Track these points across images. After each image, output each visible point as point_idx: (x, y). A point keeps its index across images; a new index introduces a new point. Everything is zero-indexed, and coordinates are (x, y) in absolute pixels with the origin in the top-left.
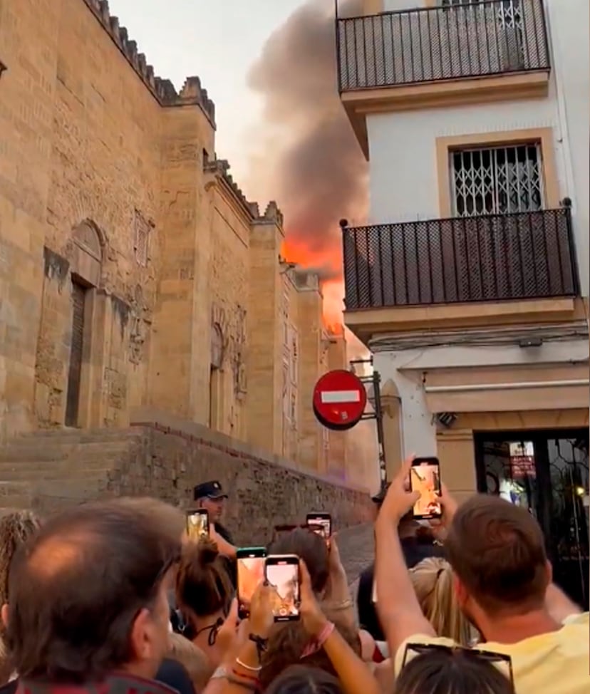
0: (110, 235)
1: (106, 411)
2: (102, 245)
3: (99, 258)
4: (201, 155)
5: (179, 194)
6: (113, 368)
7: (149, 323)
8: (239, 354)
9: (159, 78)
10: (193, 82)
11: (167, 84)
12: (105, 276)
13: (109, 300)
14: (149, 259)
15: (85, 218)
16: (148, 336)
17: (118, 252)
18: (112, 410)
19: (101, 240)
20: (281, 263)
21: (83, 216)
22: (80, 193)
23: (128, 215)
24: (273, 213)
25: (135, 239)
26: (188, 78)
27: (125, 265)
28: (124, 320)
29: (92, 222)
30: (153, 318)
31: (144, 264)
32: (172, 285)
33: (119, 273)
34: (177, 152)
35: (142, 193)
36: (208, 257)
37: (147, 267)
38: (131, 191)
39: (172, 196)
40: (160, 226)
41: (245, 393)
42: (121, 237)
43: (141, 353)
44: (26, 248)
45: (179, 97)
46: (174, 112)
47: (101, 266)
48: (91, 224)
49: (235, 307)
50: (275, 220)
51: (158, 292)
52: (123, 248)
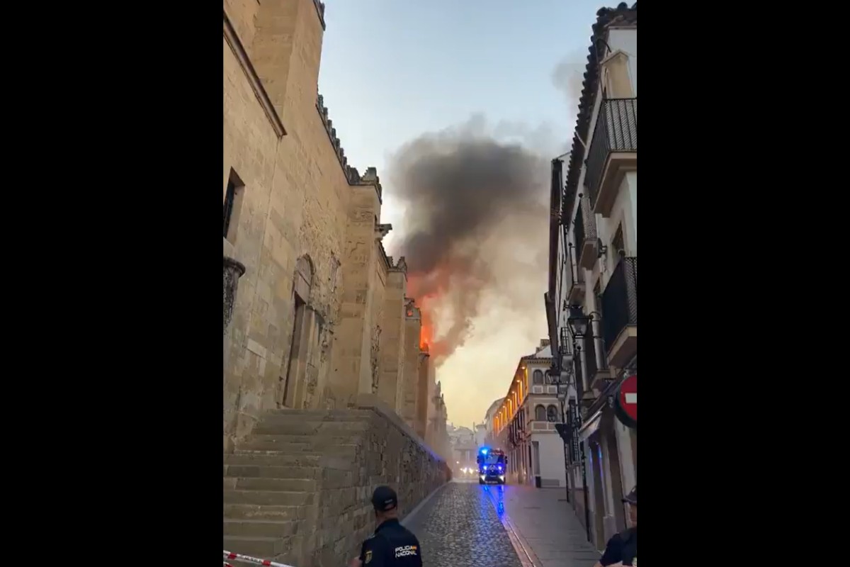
0: (317, 267)
1: (306, 397)
2: (312, 274)
3: (309, 282)
4: (374, 219)
5: (359, 245)
6: (312, 364)
7: (332, 333)
8: (376, 360)
9: (349, 166)
10: (372, 171)
11: (354, 171)
12: (312, 296)
13: (313, 314)
14: (336, 287)
15: (305, 253)
16: (331, 342)
17: (320, 280)
18: (309, 395)
19: (312, 270)
20: (405, 298)
21: (304, 252)
22: (304, 235)
23: (328, 255)
24: (402, 264)
25: (330, 273)
26: (369, 168)
27: (323, 290)
28: (320, 329)
29: (309, 256)
30: (335, 329)
32: (350, 307)
33: (320, 295)
34: (358, 216)
35: (336, 241)
37: (334, 292)
38: (330, 239)
39: (353, 245)
40: (343, 265)
41: (377, 388)
42: (323, 269)
43: (325, 354)
44: (285, 267)
45: (362, 179)
46: (357, 189)
47: (310, 289)
48: (308, 258)
49: (376, 327)
50: (403, 270)
51: (339, 310)
52: (323, 278)
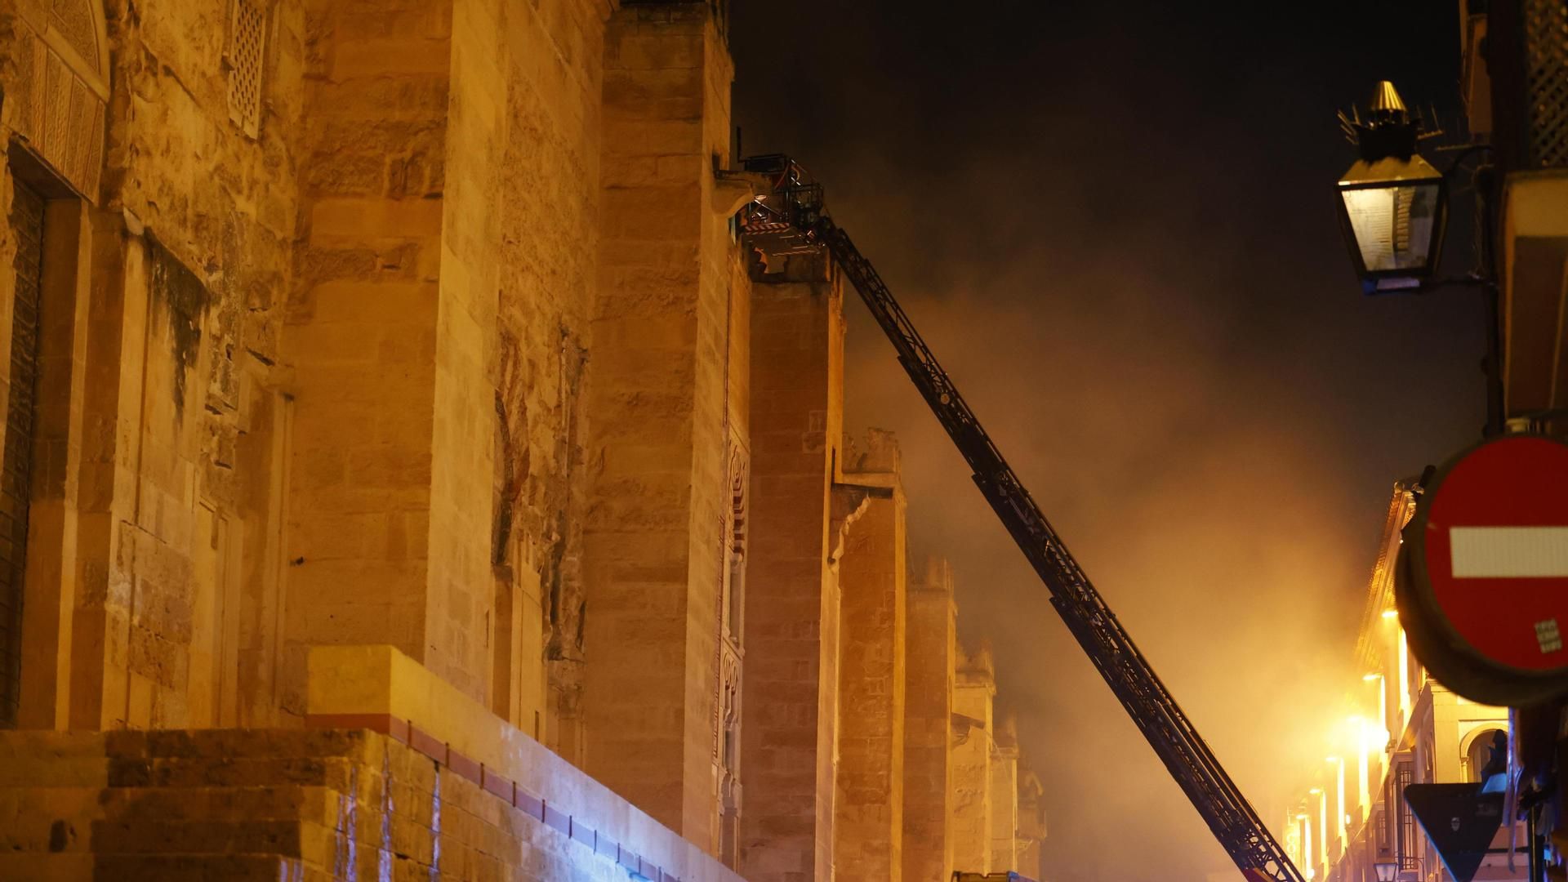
2: (116, 36)
6: (148, 523)
13: (135, 255)
17: (168, 71)
25: (227, 28)
27: (188, 125)
28: (186, 341)
31: (252, 131)
36: (491, 125)
37: (263, 138)
41: (578, 664)
51: (301, 240)
52: (185, 57)
